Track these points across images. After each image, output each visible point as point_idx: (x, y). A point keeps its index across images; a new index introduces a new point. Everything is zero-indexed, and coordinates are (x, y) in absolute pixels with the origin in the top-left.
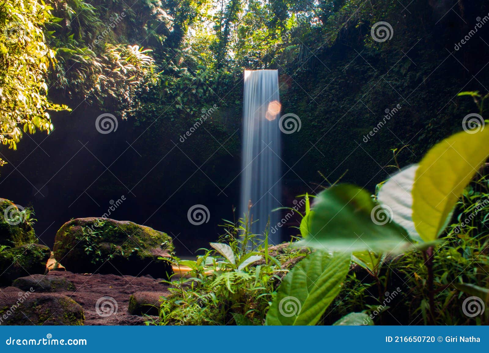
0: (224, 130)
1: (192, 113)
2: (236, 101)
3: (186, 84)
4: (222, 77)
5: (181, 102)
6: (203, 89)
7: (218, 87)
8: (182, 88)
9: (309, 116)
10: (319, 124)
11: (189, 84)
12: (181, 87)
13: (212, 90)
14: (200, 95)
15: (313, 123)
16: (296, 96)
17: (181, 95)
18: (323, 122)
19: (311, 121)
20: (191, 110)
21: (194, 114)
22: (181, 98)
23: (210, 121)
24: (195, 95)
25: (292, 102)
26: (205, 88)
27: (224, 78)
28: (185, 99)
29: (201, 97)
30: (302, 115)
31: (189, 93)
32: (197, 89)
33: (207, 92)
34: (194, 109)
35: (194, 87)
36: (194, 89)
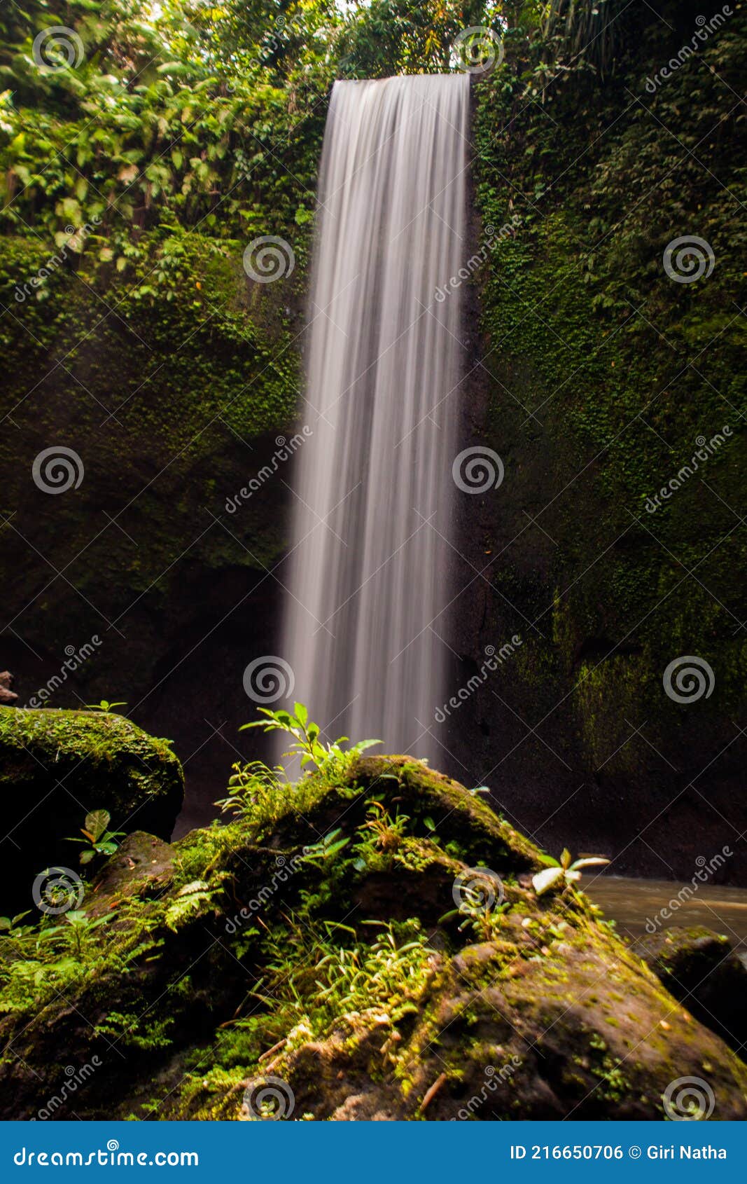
0: (246, 334)
1: (121, 265)
2: (299, 212)
3: (98, 146)
4: (247, 112)
5: (77, 220)
6: (169, 164)
7: (230, 157)
8: (87, 165)
9: (586, 269)
10: (620, 304)
11: (110, 145)
12: (82, 159)
13: (203, 170)
14: (154, 191)
15: (596, 300)
16: (538, 186)
17: (82, 191)
18: (634, 293)
19: (593, 289)
20: (119, 253)
21: (130, 270)
22: (81, 204)
23: (193, 299)
24: (135, 192)
25: (524, 212)
26: (178, 159)
27: (257, 118)
28: (96, 210)
29: (159, 199)
30: (562, 264)
31: (110, 182)
32: (142, 165)
33: (187, 180)
34: (130, 250)
35: (132, 156)
36: (127, 166)
